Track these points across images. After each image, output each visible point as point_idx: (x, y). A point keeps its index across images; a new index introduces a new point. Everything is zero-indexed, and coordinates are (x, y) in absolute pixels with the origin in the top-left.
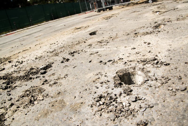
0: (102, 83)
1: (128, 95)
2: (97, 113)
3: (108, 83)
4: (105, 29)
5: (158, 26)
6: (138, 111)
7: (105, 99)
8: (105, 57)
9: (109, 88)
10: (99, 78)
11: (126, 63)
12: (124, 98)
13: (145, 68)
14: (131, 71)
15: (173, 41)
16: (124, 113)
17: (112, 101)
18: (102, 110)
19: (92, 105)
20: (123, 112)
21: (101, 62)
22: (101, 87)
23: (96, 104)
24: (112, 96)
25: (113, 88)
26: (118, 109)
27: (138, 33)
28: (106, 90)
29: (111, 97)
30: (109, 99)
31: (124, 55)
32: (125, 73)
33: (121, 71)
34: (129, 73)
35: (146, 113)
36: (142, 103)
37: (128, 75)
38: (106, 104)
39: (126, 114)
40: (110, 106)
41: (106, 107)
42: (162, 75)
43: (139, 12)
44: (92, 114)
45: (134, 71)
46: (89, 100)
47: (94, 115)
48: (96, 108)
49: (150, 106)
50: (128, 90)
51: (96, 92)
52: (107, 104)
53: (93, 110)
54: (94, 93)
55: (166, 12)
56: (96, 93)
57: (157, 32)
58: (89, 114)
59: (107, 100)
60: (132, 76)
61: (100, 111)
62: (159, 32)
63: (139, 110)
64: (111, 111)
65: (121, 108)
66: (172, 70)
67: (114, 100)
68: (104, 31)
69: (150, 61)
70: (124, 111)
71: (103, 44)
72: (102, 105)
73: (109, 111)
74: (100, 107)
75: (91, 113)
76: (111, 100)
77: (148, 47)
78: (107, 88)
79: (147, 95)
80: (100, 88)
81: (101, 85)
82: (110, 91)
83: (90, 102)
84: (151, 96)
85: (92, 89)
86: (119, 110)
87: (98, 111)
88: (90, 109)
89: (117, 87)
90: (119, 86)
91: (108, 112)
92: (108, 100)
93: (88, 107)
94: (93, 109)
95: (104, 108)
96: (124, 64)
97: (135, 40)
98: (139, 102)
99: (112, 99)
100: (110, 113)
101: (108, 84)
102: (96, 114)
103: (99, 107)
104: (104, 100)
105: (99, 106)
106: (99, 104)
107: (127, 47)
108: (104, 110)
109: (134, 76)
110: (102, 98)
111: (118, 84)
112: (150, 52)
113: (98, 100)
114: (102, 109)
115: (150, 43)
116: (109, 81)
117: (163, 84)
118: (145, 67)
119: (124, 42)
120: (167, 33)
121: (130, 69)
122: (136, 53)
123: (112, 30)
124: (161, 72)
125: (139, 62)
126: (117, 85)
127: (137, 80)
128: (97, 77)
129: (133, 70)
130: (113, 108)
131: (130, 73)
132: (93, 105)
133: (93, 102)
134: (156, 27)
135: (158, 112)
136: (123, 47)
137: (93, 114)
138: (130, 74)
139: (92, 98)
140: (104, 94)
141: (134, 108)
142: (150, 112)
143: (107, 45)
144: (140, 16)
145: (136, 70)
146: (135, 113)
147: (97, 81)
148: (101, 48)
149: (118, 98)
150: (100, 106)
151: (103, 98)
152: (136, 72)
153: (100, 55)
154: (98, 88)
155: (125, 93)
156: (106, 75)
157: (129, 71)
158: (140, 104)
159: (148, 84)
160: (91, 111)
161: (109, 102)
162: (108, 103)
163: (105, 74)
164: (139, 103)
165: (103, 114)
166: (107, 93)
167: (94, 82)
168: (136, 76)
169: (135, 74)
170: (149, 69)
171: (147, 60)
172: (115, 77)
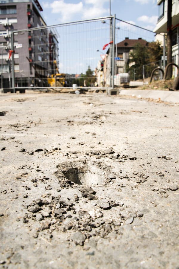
0: (35, 181)
1: (91, 199)
2: (40, 233)
3: (47, 181)
4: (19, 112)
5: (98, 116)
6: (122, 224)
7: (51, 208)
8: (29, 145)
9: (51, 189)
10: (27, 174)
11: (68, 154)
12: (85, 204)
13: (103, 162)
14: (79, 165)
15: (127, 133)
16: (97, 229)
17: (65, 209)
18: (50, 227)
19: (25, 219)
20: (95, 227)
21: (24, 150)
22: (35, 188)
23: (35, 216)
24: (64, 201)
25: (60, 188)
26: (83, 224)
27: (73, 121)
28: (48, 192)
29: (61, 203)
30: (59, 207)
31: (60, 144)
32: (70, 168)
33: (63, 166)
34: (76, 169)
35: (135, 226)
36: (121, 210)
37: (74, 172)
38: (55, 216)
39: (102, 230)
40: (65, 219)
41: (57, 222)
42: (132, 172)
43: (66, 101)
44: (31, 236)
45: (85, 166)
46: (17, 210)
47: (36, 236)
48: (36, 225)
49: (137, 215)
50: (90, 192)
51: (28, 195)
52: (58, 216)
53: (30, 228)
54: (24, 197)
55: (102, 105)
56: (27, 197)
57: (100, 123)
58: (25, 237)
59: (55, 208)
60: (81, 175)
61: (46, 228)
62: (103, 123)
63: (122, 222)
64: (70, 228)
65: (89, 221)
66: (144, 165)
67: (69, 208)
68: (18, 113)
69: (105, 154)
70: (97, 225)
71: (20, 129)
72: (46, 217)
73: (67, 228)
74: (43, 221)
75: (28, 234)
76: (62, 207)
77: (94, 137)
78: (47, 189)
79: (124, 199)
80: (33, 188)
81: (34, 183)
82: (55, 193)
83: (19, 213)
84: (131, 200)
85: (17, 190)
86: (87, 225)
87: (42, 230)
88: (23, 226)
89: (67, 187)
90: (69, 186)
91: (65, 230)
92: (57, 207)
93: (17, 223)
94: (30, 226)
95: (53, 224)
96: (65, 156)
97: (71, 129)
98: (115, 209)
99: (65, 206)
100: (68, 231)
101: (47, 183)
102: (39, 236)
103: (41, 222)
104: (47, 208)
105: (41, 220)
106: (41, 217)
107: (61, 135)
108: (56, 227)
109: (83, 174)
110: (44, 206)
111: (67, 182)
112: (99, 144)
113: (36, 208)
114: (50, 225)
115: (95, 134)
116: (48, 179)
117: (141, 183)
118: (101, 161)
119: (54, 129)
120: (114, 125)
121: (79, 163)
122: (79, 143)
123: (30, 114)
124: (128, 167)
125: (89, 154)
126: (65, 184)
127: (87, 181)
128: (22, 172)
129: (82, 165)
130: (71, 222)
131: (79, 168)
132: (27, 219)
133: (26, 214)
134: (96, 117)
135: (154, 221)
136: (55, 135)
137: (34, 236)
138: (78, 170)
139: (23, 206)
140: (44, 198)
141: (111, 220)
142: (142, 224)
143: (27, 130)
144: (67, 105)
145: (88, 165)
146: (116, 227)
147: (24, 178)
148: (18, 133)
149: (74, 205)
150: (44, 219)
151: (46, 206)
152: (89, 168)
153: (20, 142)
154: (29, 189)
155: (85, 196)
156: (39, 169)
157: (77, 166)
158: (118, 212)
159: (118, 183)
160: (27, 230)
161: (61, 210)
162: (58, 214)
163: (37, 168)
164: (116, 211)
165: (54, 233)
166: (51, 198)
167: (18, 179)
168: (88, 175)
169: (86, 171)
170: (109, 164)
171: (100, 153)
172: (56, 173)
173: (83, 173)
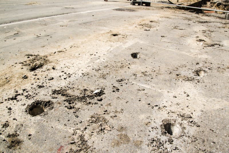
0: (152, 128)
2: (152, 151)
3: (157, 129)
5: (199, 71)
9: (158, 134)
10: (150, 122)
11: (169, 113)
12: (168, 145)
21: (149, 104)
22: (152, 132)
23: (151, 145)
25: (161, 135)
27: (180, 75)
28: (156, 135)
29: (160, 142)
31: (167, 102)
32: (168, 122)
33: (165, 121)
37: (169, 125)
40: (160, 149)
41: (157, 149)
42: (193, 134)
47: (150, 152)
48: (151, 148)
50: (171, 140)
51: (150, 135)
54: (148, 136)
62: (199, 82)
65: (167, 152)
66: (200, 132)
67: (162, 145)
68: (146, 55)
69: (186, 117)
71: (147, 78)
72: (155, 146)
76: (160, 144)
77: (187, 99)
79: (182, 147)
83: (146, 142)
84: (184, 149)
85: (146, 131)
88: (147, 147)
89: (164, 135)
94: (149, 148)
97: (176, 85)
98: (177, 151)
104: (155, 143)
106: (153, 146)
113: (152, 142)
115: (189, 95)
117: (193, 142)
118: (182, 123)
119: (167, 83)
122: (177, 104)
124: (193, 131)
125: (179, 115)
126: (163, 133)
127: (174, 129)
128: (148, 121)
129: (173, 122)
133: (148, 143)
134: (197, 72)
136: (166, 91)
138: (171, 124)
139: (148, 139)
140: (155, 138)
143: (151, 81)
145: (176, 123)
147: (148, 125)
149: (164, 144)
152: (176, 125)
153: (147, 95)
154: (150, 132)
155: (169, 142)
156: (155, 121)
157: (171, 122)
159: (184, 139)
162: (158, 146)
166: (157, 139)
167: (146, 125)
170: (185, 126)
171: (184, 116)
172: (161, 125)
173: (173, 126)
